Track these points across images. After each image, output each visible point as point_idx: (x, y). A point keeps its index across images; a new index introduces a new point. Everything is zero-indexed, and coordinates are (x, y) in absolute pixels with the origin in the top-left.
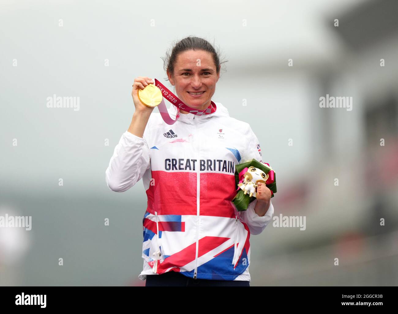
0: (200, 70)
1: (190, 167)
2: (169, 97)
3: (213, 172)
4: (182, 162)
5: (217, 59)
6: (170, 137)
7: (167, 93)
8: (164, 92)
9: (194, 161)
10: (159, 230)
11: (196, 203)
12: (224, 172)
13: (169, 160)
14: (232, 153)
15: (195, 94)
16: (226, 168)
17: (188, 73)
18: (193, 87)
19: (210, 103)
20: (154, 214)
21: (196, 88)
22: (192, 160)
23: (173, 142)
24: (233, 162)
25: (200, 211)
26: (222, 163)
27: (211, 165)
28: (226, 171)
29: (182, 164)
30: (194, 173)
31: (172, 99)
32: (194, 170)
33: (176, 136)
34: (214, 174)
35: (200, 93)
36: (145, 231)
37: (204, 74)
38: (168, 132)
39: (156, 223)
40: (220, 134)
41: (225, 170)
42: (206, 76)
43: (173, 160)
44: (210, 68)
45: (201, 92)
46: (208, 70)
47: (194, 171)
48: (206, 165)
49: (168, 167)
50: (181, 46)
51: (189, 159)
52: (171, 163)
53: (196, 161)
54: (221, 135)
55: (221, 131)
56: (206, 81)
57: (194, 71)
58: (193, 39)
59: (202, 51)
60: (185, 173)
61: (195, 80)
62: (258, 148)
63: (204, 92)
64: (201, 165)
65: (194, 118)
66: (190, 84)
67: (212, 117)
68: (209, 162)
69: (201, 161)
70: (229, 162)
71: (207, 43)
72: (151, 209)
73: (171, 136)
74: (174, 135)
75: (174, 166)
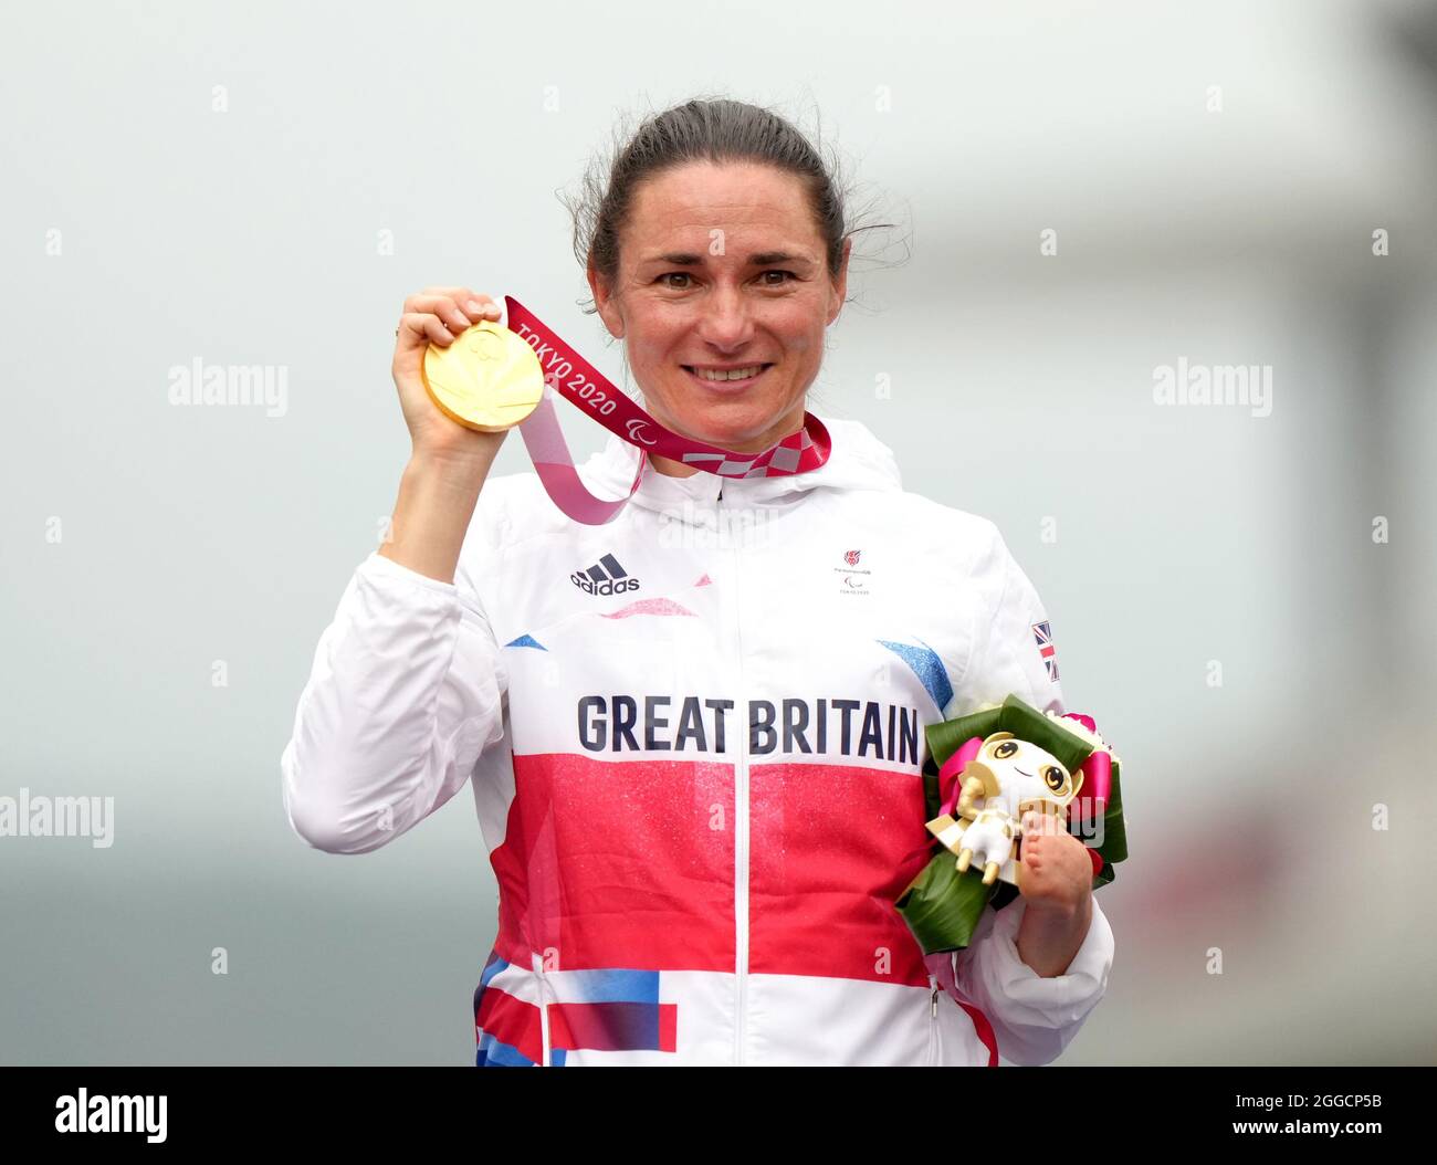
0: (743, 259)
1: (699, 733)
2: (579, 387)
3: (814, 758)
4: (660, 712)
5: (829, 208)
6: (606, 590)
7: (566, 368)
8: (554, 361)
9: (721, 707)
10: (553, 1045)
11: (730, 911)
12: (870, 761)
13: (600, 702)
14: (907, 666)
15: (721, 376)
16: (877, 740)
17: (687, 272)
18: (708, 343)
19: (801, 422)
20: (528, 966)
21: (722, 348)
22: (709, 703)
23: (616, 616)
24: (915, 712)
25: (753, 954)
26: (857, 718)
27: (805, 728)
28: (879, 755)
29: (663, 723)
30: (719, 766)
31: (594, 396)
32: (720, 749)
33: (634, 585)
34: (821, 767)
35: (744, 374)
36: (486, 1052)
37: (763, 280)
38: (597, 566)
39: (538, 1011)
40: (846, 575)
41: (871, 748)
42: (775, 288)
43: (617, 701)
44: (794, 247)
45: (748, 367)
46: (781, 257)
47: (720, 754)
48: (778, 726)
49: (592, 736)
50: (655, 143)
51: (696, 699)
52: (608, 717)
53: (729, 704)
54: (856, 579)
55: (852, 557)
56: (777, 311)
57: (713, 265)
58: (712, 108)
59: (753, 166)
60: (677, 763)
61: (718, 308)
62: (1040, 641)
63: (765, 367)
64: (755, 726)
65: (720, 498)
66: (693, 328)
67: (809, 492)
68: (796, 712)
69: (754, 706)
70: (893, 709)
71: (779, 130)
72: (514, 944)
73: (610, 586)
74: (622, 580)
75: (624, 729)
